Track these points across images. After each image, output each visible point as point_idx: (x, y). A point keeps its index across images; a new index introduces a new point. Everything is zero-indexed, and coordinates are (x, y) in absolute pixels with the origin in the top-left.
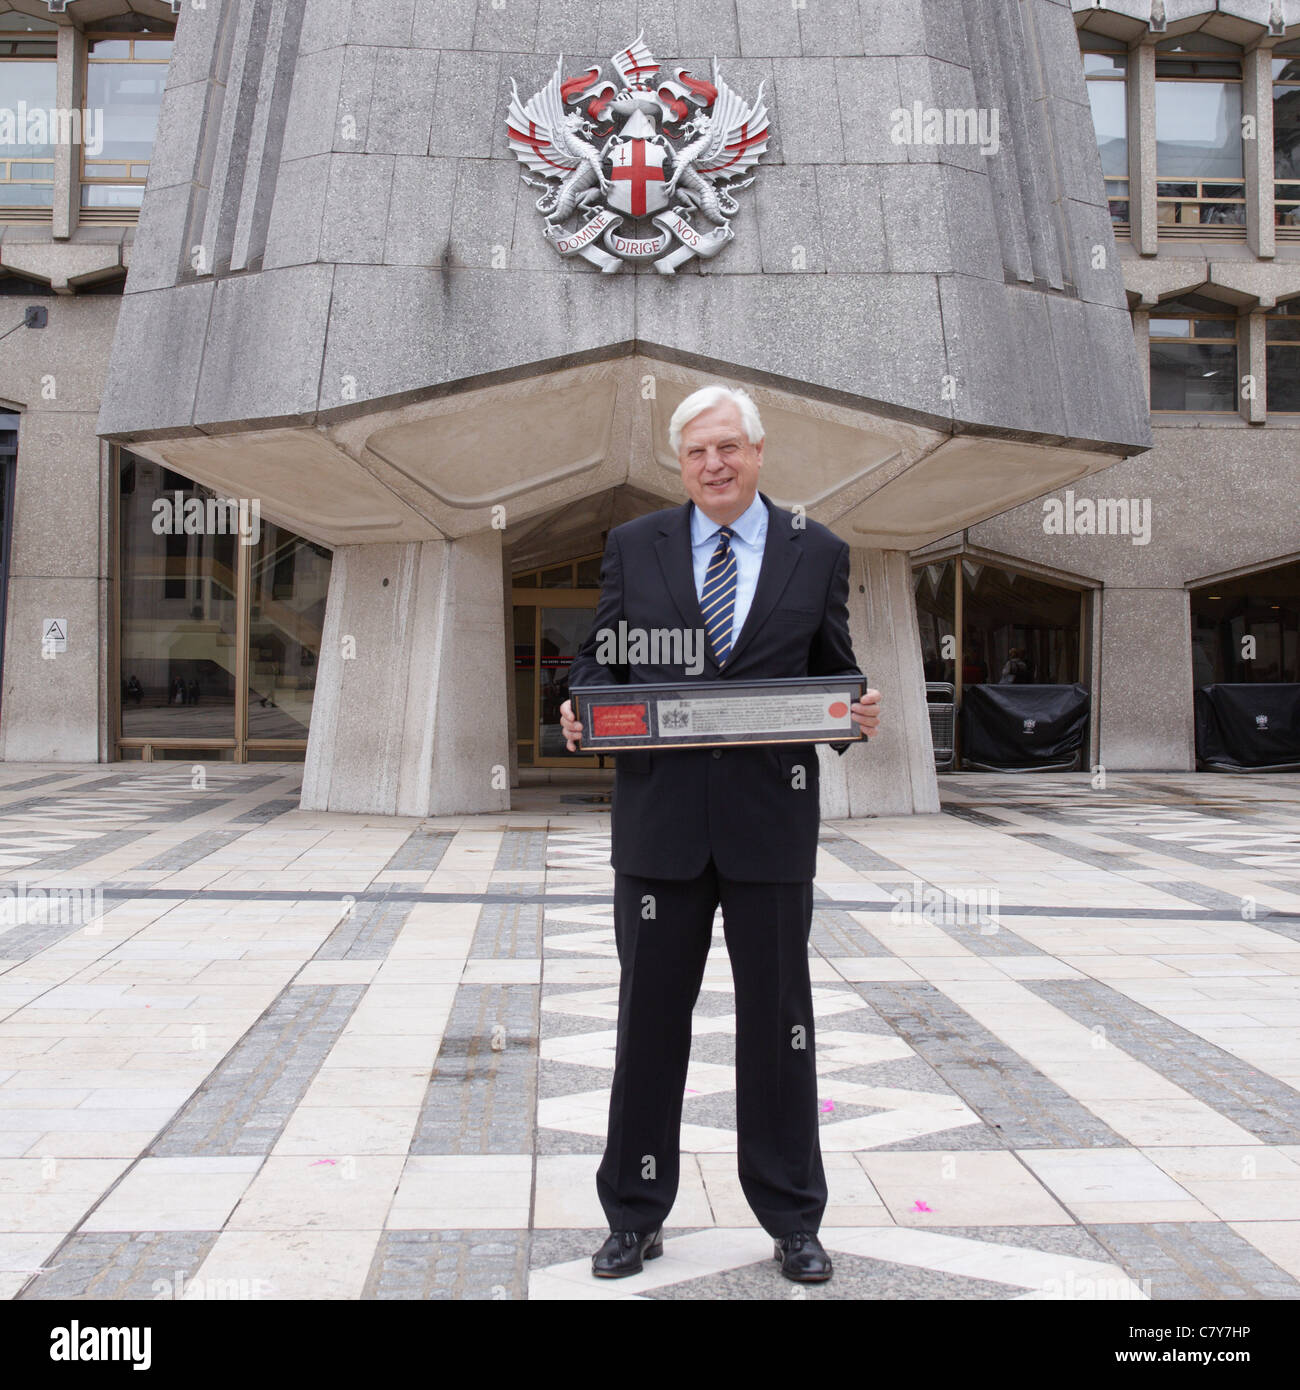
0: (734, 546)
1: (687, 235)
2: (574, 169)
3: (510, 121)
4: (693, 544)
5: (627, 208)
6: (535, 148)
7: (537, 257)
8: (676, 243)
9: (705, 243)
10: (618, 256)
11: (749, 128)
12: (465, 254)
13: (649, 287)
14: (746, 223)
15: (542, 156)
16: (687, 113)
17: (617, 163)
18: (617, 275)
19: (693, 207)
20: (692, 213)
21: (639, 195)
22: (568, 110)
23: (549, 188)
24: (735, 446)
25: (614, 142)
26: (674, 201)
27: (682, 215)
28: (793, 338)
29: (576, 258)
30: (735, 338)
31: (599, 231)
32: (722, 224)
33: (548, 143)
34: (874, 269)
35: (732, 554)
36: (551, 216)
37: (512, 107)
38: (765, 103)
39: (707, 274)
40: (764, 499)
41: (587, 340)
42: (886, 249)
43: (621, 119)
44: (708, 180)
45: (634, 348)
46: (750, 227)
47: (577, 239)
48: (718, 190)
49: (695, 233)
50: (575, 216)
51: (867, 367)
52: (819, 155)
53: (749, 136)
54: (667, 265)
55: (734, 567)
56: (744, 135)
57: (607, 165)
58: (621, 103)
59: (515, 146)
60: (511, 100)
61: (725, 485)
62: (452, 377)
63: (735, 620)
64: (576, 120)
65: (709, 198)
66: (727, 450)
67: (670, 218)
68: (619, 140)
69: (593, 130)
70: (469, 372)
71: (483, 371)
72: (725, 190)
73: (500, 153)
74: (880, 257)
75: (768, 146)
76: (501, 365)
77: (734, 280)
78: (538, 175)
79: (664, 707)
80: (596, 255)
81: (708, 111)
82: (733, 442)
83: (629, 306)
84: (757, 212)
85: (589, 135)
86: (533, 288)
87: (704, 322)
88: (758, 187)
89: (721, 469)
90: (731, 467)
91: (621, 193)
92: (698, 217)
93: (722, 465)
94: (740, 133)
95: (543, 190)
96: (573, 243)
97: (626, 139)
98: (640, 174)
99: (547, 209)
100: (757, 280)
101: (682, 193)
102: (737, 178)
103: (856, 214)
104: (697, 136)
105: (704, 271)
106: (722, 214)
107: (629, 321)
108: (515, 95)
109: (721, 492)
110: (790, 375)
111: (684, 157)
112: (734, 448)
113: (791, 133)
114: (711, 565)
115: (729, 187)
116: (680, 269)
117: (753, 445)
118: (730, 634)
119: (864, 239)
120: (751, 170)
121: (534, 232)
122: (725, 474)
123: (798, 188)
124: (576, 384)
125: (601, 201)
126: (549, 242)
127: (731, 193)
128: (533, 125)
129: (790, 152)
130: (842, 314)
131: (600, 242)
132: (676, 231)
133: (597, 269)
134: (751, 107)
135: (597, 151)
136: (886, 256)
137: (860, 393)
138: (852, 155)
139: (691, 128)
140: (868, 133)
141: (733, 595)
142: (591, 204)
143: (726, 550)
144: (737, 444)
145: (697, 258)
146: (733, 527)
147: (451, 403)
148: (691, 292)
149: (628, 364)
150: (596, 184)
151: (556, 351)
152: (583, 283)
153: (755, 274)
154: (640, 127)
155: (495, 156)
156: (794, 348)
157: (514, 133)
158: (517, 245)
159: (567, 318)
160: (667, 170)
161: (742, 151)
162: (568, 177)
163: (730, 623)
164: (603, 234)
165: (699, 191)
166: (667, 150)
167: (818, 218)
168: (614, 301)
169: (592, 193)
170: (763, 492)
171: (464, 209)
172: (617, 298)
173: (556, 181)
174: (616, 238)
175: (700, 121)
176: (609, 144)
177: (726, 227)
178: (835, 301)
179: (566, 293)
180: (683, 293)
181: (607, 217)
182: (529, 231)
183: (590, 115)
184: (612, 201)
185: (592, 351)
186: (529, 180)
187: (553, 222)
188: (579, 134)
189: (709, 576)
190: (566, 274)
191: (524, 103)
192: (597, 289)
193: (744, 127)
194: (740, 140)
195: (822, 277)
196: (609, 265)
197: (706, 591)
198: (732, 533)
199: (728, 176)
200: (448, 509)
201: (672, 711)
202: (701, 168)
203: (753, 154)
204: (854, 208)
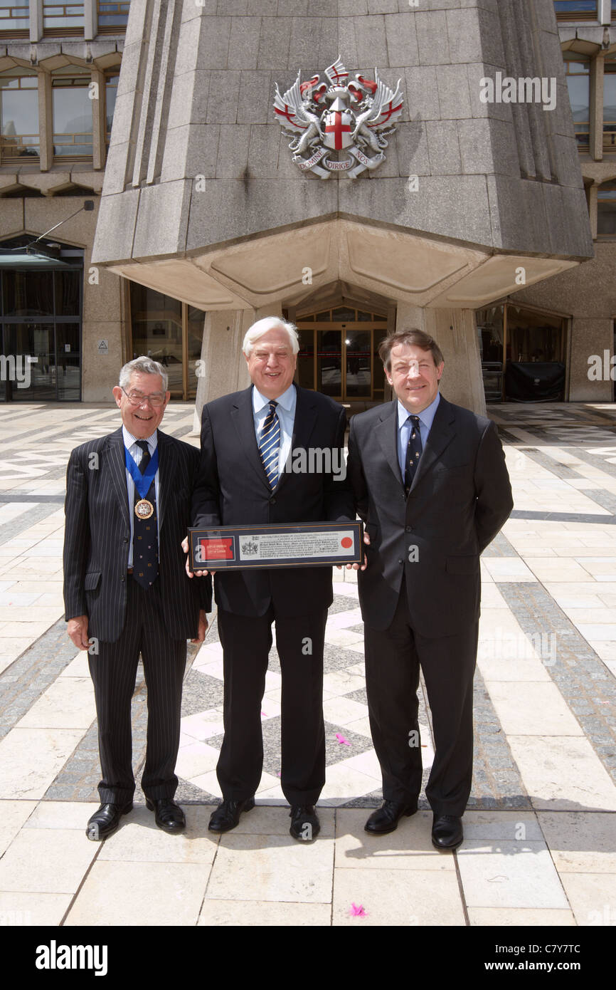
1: (363, 159)
2: (307, 128)
3: (275, 105)
5: (333, 147)
6: (288, 118)
7: (289, 172)
8: (358, 163)
9: (371, 163)
10: (329, 171)
11: (394, 103)
12: (255, 172)
13: (344, 186)
14: (392, 152)
15: (291, 122)
16: (361, 97)
17: (328, 124)
18: (329, 180)
19: (366, 145)
20: (365, 148)
21: (338, 140)
22: (304, 98)
23: (295, 138)
25: (326, 113)
26: (356, 142)
27: (360, 149)
28: (414, 208)
29: (308, 173)
30: (387, 210)
31: (319, 159)
32: (380, 153)
33: (294, 115)
34: (455, 173)
36: (296, 152)
37: (276, 97)
38: (400, 90)
39: (373, 178)
41: (315, 212)
42: (460, 163)
43: (330, 102)
44: (372, 131)
45: (337, 215)
46: (394, 153)
47: (310, 163)
48: (378, 136)
49: (366, 158)
51: (451, 222)
52: (427, 116)
53: (393, 108)
54: (353, 174)
56: (390, 107)
57: (323, 125)
58: (330, 93)
59: (278, 117)
60: (275, 94)
62: (250, 232)
64: (307, 103)
65: (373, 140)
67: (354, 151)
68: (328, 112)
69: (316, 108)
70: (257, 230)
71: (264, 229)
72: (381, 136)
73: (271, 121)
74: (458, 167)
75: (402, 112)
76: (273, 226)
77: (386, 180)
78: (290, 132)
80: (318, 171)
81: (373, 96)
83: (335, 196)
84: (397, 146)
85: (314, 110)
86: (288, 188)
87: (371, 202)
88: (397, 133)
91: (330, 139)
92: (368, 151)
94: (388, 106)
96: (307, 165)
97: (332, 112)
98: (339, 129)
99: (294, 149)
100: (397, 180)
101: (359, 138)
102: (387, 130)
103: (446, 145)
104: (367, 109)
105: (371, 177)
106: (380, 148)
107: (335, 203)
108: (277, 91)
110: (413, 227)
111: (360, 119)
113: (414, 105)
115: (383, 134)
116: (359, 176)
119: (450, 158)
120: (394, 125)
121: (288, 160)
123: (418, 133)
124: (310, 234)
125: (321, 143)
126: (296, 165)
127: (384, 137)
128: (286, 106)
129: (413, 115)
130: (439, 196)
131: (320, 164)
132: (357, 157)
133: (318, 177)
134: (394, 93)
135: (318, 118)
136: (461, 166)
137: (447, 235)
138: (444, 115)
139: (364, 105)
140: (452, 104)
142: (316, 145)
145: (368, 170)
147: (250, 245)
148: (365, 187)
149: (335, 224)
150: (318, 135)
151: (300, 219)
152: (312, 185)
153: (396, 177)
154: (338, 105)
155: (269, 122)
156: (415, 214)
157: (279, 112)
158: (280, 166)
159: (305, 202)
160: (352, 126)
161: (389, 116)
162: (304, 133)
164: (322, 159)
165: (368, 137)
166: (352, 116)
167: (427, 148)
168: (328, 193)
169: (316, 140)
171: (254, 150)
172: (329, 191)
173: (299, 135)
174: (328, 161)
175: (368, 101)
176: (324, 114)
177: (382, 154)
178: (435, 189)
179: (304, 189)
180: (361, 187)
181: (323, 151)
182: (285, 159)
183: (314, 100)
184: (326, 143)
185: (317, 218)
186: (285, 134)
187: (297, 155)
188: (309, 110)
190: (304, 181)
191: (282, 96)
192: (319, 187)
193: (391, 103)
194: (388, 110)
195: (429, 177)
196: (324, 174)
199: (382, 128)
200: (254, 294)
202: (369, 125)
203: (395, 117)
204: (445, 142)
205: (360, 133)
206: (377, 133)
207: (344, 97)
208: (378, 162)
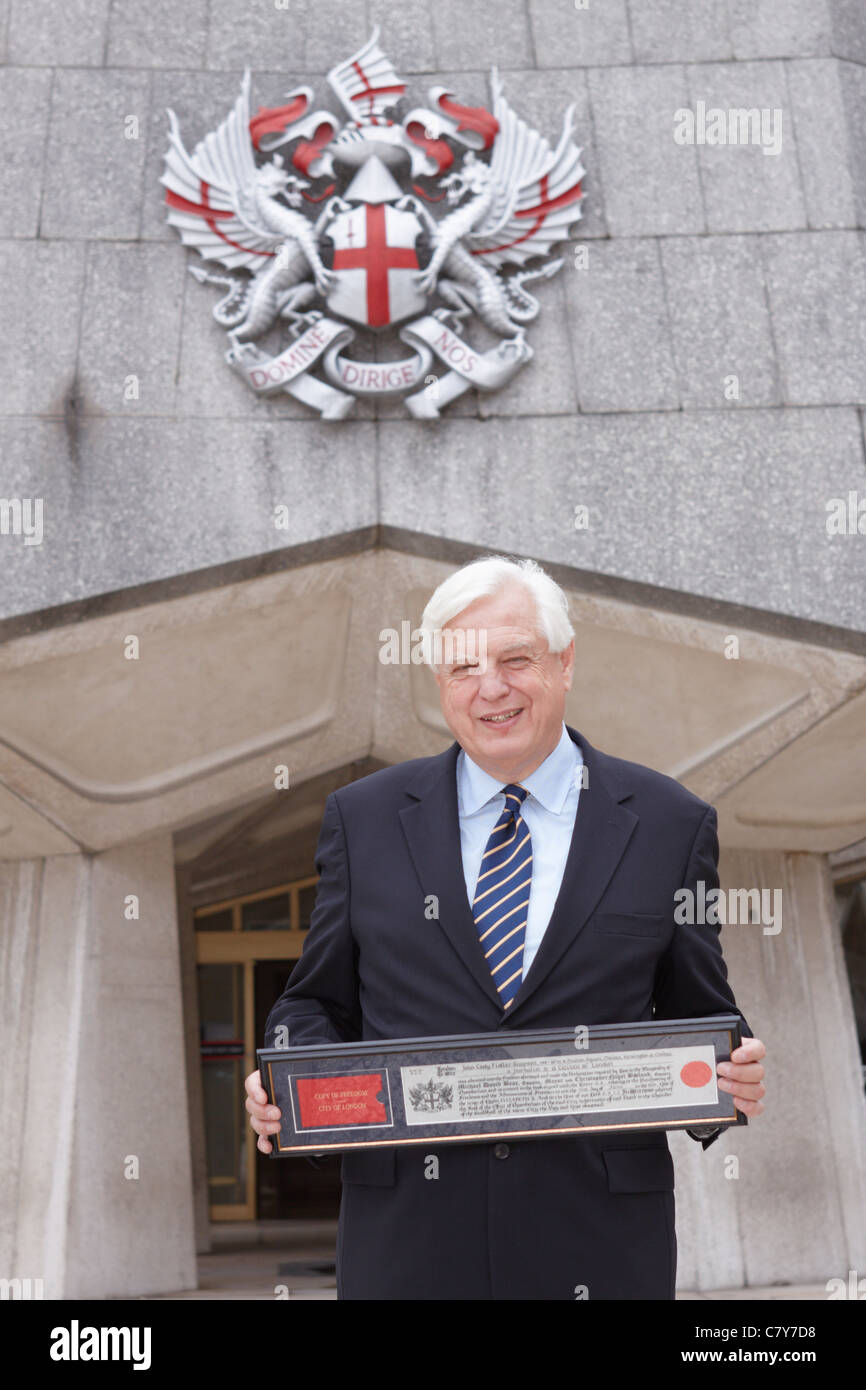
0: (527, 815)
1: (457, 354)
2: (273, 255)
3: (168, 180)
4: (461, 814)
5: (360, 314)
6: (211, 223)
7: (216, 396)
8: (439, 368)
9: (482, 366)
10: (347, 392)
11: (552, 181)
12: (99, 396)
13: (397, 441)
14: (551, 335)
15: (221, 235)
16: (451, 158)
17: (341, 244)
18: (348, 421)
19: (465, 311)
20: (465, 321)
21: (378, 293)
22: (262, 159)
23: (234, 285)
24: (527, 659)
25: (336, 209)
26: (434, 302)
27: (448, 323)
28: (631, 514)
29: (279, 396)
30: (539, 518)
31: (316, 353)
32: (511, 336)
33: (229, 214)
34: (757, 402)
35: (525, 829)
36: (240, 331)
37: (171, 157)
38: (577, 139)
39: (491, 417)
40: (575, 737)
41: (294, 527)
42: (775, 369)
43: (346, 172)
44: (488, 266)
45: (377, 538)
46: (557, 339)
47: (284, 366)
48: (505, 282)
49: (469, 352)
50: (276, 331)
51: (750, 558)
52: (664, 222)
53: (553, 195)
54: (426, 404)
55: (528, 850)
56: (544, 193)
57: (326, 247)
58: (346, 146)
59: (177, 219)
60: (168, 145)
61: (510, 722)
62: (86, 591)
63: (529, 933)
64: (273, 176)
65: (491, 294)
66: (515, 665)
67: (429, 329)
68: (344, 206)
69: (302, 192)
70: (113, 584)
71: (135, 580)
72: (516, 282)
73: (154, 231)
74: (767, 382)
75: (583, 210)
76: (164, 571)
77: (535, 424)
78: (215, 266)
79: (413, 1077)
80: (313, 392)
81: (485, 156)
82: (523, 653)
83: (368, 472)
84: (568, 316)
85: (295, 198)
86: (212, 446)
87: (488, 494)
88: (569, 276)
89: (504, 696)
90: (519, 691)
91: (350, 291)
92: (474, 326)
93: (505, 689)
94: (537, 190)
95: (224, 290)
96: (275, 374)
97: (355, 204)
98: (378, 259)
99: (231, 320)
100: (570, 424)
101: (448, 289)
102: (535, 262)
103: (725, 314)
104: (468, 197)
105: (485, 412)
106: (514, 320)
107: (368, 494)
108: (175, 137)
109: (505, 732)
110: (627, 574)
111: (448, 232)
112: (527, 662)
113: (620, 187)
114: (490, 846)
115: (522, 277)
116: (447, 410)
117: (555, 655)
118: (521, 955)
119: (741, 354)
120: (557, 248)
121: (213, 356)
122: (511, 704)
123: (633, 275)
124: (284, 599)
125: (318, 303)
126: (237, 371)
127: (526, 286)
128: (205, 186)
129: (617, 218)
130: (708, 473)
131: (317, 370)
132: (438, 349)
133: (313, 413)
134: (553, 147)
135: (307, 225)
136: (776, 380)
137: (740, 600)
138: (718, 219)
139: (458, 184)
140: (742, 185)
141: (525, 894)
142: (302, 309)
143: (514, 823)
144: (530, 656)
145: (474, 392)
146: (525, 785)
147: (86, 633)
148: (466, 446)
149: (368, 565)
150: (309, 277)
151: (251, 547)
152: (292, 438)
153: (567, 415)
154: (374, 184)
155: (146, 235)
156: (633, 531)
157: (177, 200)
158: (186, 378)
159: (270, 493)
160: (421, 253)
161: (541, 218)
162: (264, 268)
163: (520, 937)
164: (321, 358)
165: (473, 284)
166: (421, 220)
167: (666, 323)
168: (343, 464)
169: (303, 292)
170: (574, 727)
171: (98, 323)
172: (348, 459)
173: (244, 274)
174: (344, 362)
175: (473, 172)
176: (328, 212)
177: (519, 341)
178: (696, 453)
179: (267, 453)
180: (453, 448)
181: (328, 329)
182: (204, 355)
183: (296, 167)
184: (336, 304)
185: (310, 545)
186: (201, 274)
187: (243, 340)
188: (279, 198)
189: (487, 864)
190: (265, 423)
191: (190, 149)
192: (315, 446)
193: (544, 181)
194: (537, 202)
195: (674, 417)
196: (334, 406)
197: (481, 888)
198: (523, 795)
199: (519, 258)
200: (86, 804)
201: (426, 1083)
202: (476, 247)
203: (557, 225)
204: (723, 305)
205: (444, 274)
206: (506, 271)
207: (398, 157)
208: (510, 362)
